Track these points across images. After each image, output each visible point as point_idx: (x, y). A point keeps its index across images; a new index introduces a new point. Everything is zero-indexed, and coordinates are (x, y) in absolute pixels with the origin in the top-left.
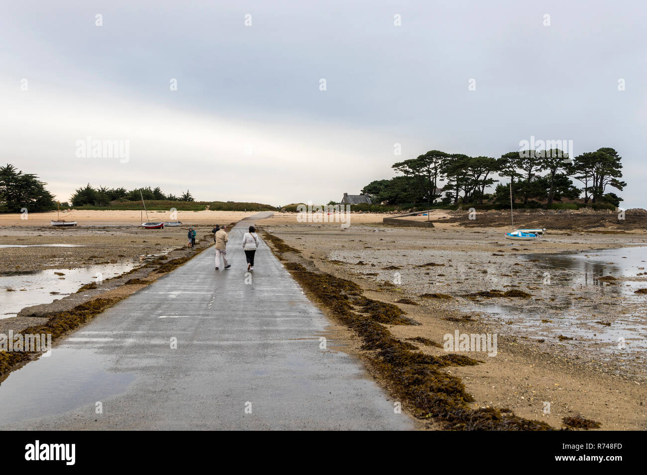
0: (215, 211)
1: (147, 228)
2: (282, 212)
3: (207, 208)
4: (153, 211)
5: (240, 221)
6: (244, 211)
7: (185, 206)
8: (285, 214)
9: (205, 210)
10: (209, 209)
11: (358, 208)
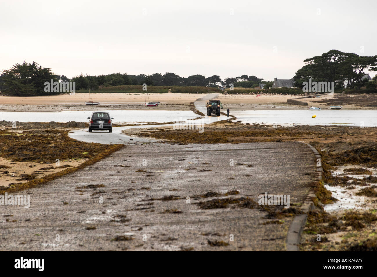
0: (175, 93)
1: (148, 106)
2: (224, 94)
3: (169, 91)
4: (131, 94)
5: (195, 101)
6: (196, 93)
7: (153, 89)
8: (226, 96)
9: (168, 92)
10: (171, 92)
11: (280, 91)
